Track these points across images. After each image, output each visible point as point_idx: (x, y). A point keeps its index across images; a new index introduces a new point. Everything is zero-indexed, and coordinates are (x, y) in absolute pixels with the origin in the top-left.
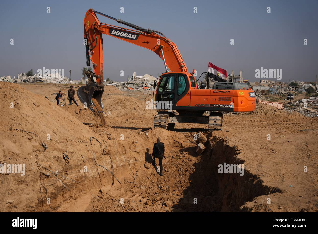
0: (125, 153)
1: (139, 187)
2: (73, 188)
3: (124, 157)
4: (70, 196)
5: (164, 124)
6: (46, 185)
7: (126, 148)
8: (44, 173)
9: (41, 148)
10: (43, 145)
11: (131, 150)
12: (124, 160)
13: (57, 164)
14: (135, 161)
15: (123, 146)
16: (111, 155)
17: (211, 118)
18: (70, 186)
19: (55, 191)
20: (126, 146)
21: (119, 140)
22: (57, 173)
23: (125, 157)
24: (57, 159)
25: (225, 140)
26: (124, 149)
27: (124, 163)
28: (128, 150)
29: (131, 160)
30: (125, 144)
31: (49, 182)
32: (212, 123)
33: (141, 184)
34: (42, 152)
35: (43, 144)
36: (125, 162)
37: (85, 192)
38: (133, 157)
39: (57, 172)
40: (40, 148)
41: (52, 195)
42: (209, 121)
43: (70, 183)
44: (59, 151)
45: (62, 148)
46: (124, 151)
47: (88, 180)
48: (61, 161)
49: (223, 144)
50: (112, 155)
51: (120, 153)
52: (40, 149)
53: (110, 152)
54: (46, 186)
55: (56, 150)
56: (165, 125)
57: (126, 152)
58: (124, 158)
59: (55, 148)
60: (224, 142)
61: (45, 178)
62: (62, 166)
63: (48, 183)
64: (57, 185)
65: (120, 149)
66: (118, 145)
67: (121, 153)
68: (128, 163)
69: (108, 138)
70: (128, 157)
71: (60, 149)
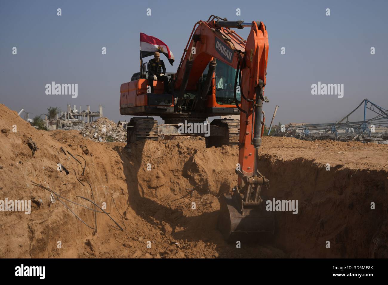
0: (105, 180)
1: (136, 238)
2: (59, 235)
3: (105, 186)
4: (54, 250)
5: (154, 135)
6: (34, 222)
7: (108, 171)
8: (34, 198)
9: (27, 150)
10: (29, 145)
11: (114, 175)
12: (106, 194)
13: (50, 184)
14: (121, 194)
15: (104, 169)
16: (90, 181)
17: (232, 125)
18: (54, 231)
19: (43, 237)
20: (108, 168)
21: (97, 157)
22: (52, 199)
23: (106, 188)
24: (49, 174)
25: (272, 155)
26: (105, 174)
27: (105, 197)
28: (110, 175)
29: (116, 194)
30: (106, 164)
31: (40, 217)
32: (235, 132)
33: (137, 233)
34: (29, 158)
35: (30, 141)
36: (107, 197)
37: (68, 244)
38: (118, 187)
39: (51, 197)
40: (25, 150)
41: (39, 244)
42: (229, 130)
43: (55, 225)
44: (51, 158)
45: (56, 154)
46: (105, 177)
47: (71, 223)
48: (58, 177)
49: (270, 163)
50: (92, 182)
51: (99, 179)
52: (25, 152)
53: (90, 175)
54: (34, 225)
55: (46, 156)
56: (156, 136)
57: (107, 179)
58: (104, 188)
59: (44, 153)
60: (271, 159)
61: (35, 207)
62: (59, 186)
63: (38, 220)
64: (47, 224)
65: (99, 173)
66: (96, 166)
67: (101, 180)
68: (110, 199)
69: (84, 151)
70: (111, 187)
71: (52, 155)
